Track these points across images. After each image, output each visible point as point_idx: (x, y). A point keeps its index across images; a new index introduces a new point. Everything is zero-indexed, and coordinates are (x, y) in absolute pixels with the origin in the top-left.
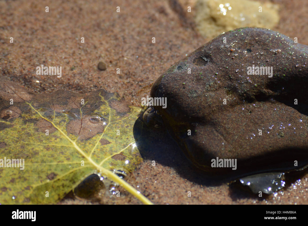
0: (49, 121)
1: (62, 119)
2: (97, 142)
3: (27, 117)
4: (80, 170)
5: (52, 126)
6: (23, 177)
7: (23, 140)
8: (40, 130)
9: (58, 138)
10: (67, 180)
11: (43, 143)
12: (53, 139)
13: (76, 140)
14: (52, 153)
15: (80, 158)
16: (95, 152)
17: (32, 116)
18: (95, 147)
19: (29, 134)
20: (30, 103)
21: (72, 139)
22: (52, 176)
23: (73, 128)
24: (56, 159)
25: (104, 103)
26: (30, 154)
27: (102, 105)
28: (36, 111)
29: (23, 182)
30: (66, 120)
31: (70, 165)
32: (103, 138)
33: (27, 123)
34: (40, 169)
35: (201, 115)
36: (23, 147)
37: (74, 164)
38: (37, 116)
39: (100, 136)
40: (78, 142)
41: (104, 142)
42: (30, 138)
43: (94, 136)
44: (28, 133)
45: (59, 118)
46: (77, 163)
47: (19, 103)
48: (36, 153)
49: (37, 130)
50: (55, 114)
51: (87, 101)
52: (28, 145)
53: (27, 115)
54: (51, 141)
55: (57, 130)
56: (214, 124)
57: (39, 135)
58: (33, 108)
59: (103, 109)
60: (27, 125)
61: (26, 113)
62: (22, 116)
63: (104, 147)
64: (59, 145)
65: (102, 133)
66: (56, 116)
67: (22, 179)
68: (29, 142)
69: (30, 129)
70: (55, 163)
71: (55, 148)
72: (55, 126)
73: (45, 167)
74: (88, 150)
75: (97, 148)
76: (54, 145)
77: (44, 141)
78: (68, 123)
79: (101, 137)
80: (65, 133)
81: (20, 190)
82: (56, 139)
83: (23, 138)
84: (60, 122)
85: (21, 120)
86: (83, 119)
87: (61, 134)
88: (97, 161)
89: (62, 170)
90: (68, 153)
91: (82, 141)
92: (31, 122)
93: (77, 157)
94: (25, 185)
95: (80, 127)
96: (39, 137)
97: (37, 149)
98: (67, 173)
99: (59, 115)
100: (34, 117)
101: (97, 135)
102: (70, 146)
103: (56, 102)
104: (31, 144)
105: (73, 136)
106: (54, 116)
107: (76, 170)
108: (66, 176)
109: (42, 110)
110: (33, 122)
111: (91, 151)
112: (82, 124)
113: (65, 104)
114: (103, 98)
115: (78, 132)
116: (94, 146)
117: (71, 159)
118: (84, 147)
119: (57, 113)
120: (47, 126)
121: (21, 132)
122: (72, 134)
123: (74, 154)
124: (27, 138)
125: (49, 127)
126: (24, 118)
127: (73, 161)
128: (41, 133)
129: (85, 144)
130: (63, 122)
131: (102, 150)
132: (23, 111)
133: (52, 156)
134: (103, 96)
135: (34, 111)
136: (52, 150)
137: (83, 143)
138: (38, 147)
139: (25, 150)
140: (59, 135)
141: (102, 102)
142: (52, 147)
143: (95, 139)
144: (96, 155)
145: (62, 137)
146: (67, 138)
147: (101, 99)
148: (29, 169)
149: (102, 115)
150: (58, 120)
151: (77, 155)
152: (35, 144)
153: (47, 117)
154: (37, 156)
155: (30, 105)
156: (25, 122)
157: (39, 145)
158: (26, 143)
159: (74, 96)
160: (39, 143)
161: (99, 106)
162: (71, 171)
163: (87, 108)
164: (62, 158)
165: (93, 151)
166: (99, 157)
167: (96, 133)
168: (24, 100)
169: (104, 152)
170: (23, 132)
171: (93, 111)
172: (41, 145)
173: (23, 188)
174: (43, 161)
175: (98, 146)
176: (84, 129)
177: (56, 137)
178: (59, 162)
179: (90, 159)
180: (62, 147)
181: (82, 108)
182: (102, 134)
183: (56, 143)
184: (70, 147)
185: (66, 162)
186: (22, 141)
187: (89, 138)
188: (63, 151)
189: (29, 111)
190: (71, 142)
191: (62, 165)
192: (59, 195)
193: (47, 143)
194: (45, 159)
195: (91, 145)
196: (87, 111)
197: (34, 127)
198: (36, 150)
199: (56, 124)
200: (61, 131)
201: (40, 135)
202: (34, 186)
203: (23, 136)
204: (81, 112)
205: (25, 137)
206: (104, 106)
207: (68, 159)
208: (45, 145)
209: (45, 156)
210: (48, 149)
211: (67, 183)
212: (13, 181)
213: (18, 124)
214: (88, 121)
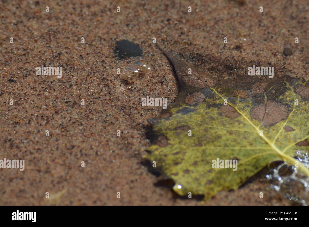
0: (232, 106)
1: (245, 104)
2: (280, 129)
3: (211, 102)
4: (262, 156)
5: (235, 111)
6: (206, 160)
7: (207, 124)
8: (223, 114)
9: (241, 123)
10: (249, 165)
11: (226, 127)
12: (237, 124)
13: (259, 126)
14: (235, 138)
15: (263, 144)
16: (278, 138)
17: (216, 100)
18: (279, 134)
19: (212, 119)
20: (214, 88)
21: (255, 125)
23: (256, 114)
24: (238, 143)
25: (289, 89)
26: (213, 138)
27: (287, 91)
28: (220, 95)
29: (205, 165)
30: (250, 105)
31: (253, 150)
32: (287, 125)
33: (211, 108)
34: (223, 153)
36: (206, 130)
37: (257, 150)
38: (221, 101)
39: (284, 122)
40: (261, 128)
41: (288, 129)
42: (213, 121)
43: (278, 122)
44: (212, 117)
45: (243, 103)
46: (260, 149)
47: (203, 88)
48: (219, 137)
49: (220, 114)
50: (239, 99)
51: (272, 86)
52: (211, 128)
53: (211, 100)
54: (234, 126)
55: (240, 115)
57: (222, 120)
58: (217, 92)
59: (288, 95)
60: (211, 109)
61: (210, 98)
62: (206, 101)
63: (288, 134)
64: (242, 130)
65: (286, 119)
66: (240, 101)
67: (205, 162)
68: (213, 125)
69: (214, 113)
70: (237, 148)
71: (238, 133)
72: (239, 111)
73: (227, 151)
74: (272, 136)
75: (281, 135)
76: (237, 129)
77: (227, 126)
78: (252, 109)
79: (285, 124)
80: (249, 118)
81: (202, 173)
82: (239, 124)
83: (206, 122)
84: (244, 107)
85: (205, 105)
86: (267, 104)
87: (244, 119)
88: (281, 148)
89: (244, 155)
90: (251, 138)
91: (266, 126)
92: (215, 107)
93: (260, 142)
94: (207, 168)
95: (264, 113)
96: (222, 121)
97: (220, 132)
98: (250, 159)
99: (243, 100)
100: (218, 102)
101: (281, 121)
102: (253, 131)
103: (240, 87)
104: (214, 128)
105: (256, 122)
106: (238, 102)
107: (259, 156)
108: (249, 161)
109: (226, 95)
110: (217, 107)
111: (274, 138)
112: (267, 110)
113: (249, 89)
114: (288, 84)
115: (262, 118)
116: (278, 132)
117: (254, 145)
118: (267, 133)
119: (241, 98)
120: (231, 111)
121: (205, 116)
122: (255, 119)
123: (257, 140)
124: (210, 122)
125: (233, 112)
126: (208, 102)
127: (256, 146)
128: (224, 117)
129: (269, 130)
130: (247, 108)
131: (285, 137)
132: (207, 96)
133: (235, 140)
134: (288, 82)
135: (218, 96)
136: (235, 134)
137: (267, 129)
138: (222, 131)
139: (208, 134)
140: (242, 120)
141: (286, 88)
142: (235, 132)
143: (279, 126)
144: (280, 142)
145: (245, 122)
146: (250, 124)
147: (286, 85)
148: (212, 152)
149: (287, 101)
150: (242, 105)
151: (260, 141)
152: (218, 127)
153: (231, 102)
154: (220, 140)
155: (214, 90)
156: (209, 107)
157: (222, 129)
158: (210, 126)
159: (258, 82)
160: (222, 127)
161: (284, 92)
162: (254, 157)
163: (272, 94)
164: (245, 143)
165: (276, 138)
166: (282, 144)
167: (280, 119)
168: (208, 86)
169: (287, 139)
170: (207, 116)
171: (277, 97)
172: (224, 129)
173: (206, 171)
174: (226, 145)
175: (281, 132)
176: (268, 114)
177: (239, 122)
178: (242, 147)
179: (273, 145)
180: (245, 132)
181: (267, 93)
182: (286, 121)
183: (239, 128)
184: (253, 133)
185: (248, 148)
186: (205, 125)
187: (272, 125)
188: (246, 136)
189: (212, 96)
190: (254, 128)
191: (245, 150)
192: (241, 178)
193: (231, 127)
194: (228, 143)
195: (274, 132)
196: (272, 96)
197: (217, 112)
198: (219, 134)
199: (240, 109)
200: (245, 116)
201: (224, 119)
203: (206, 120)
204: (266, 97)
205: (208, 121)
206: (289, 92)
207: (251, 145)
208: (228, 129)
209: (227, 140)
210: (231, 133)
211: (250, 168)
212: (195, 164)
213: (202, 108)
214: (272, 107)
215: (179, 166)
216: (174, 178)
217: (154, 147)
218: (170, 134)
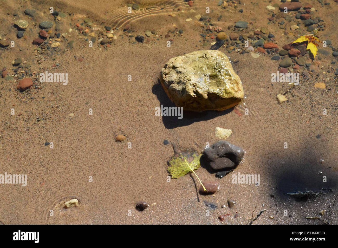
17: (181, 156)
21: (187, 162)
22: (183, 171)
30: (187, 158)
33: (180, 158)
35: (211, 160)
37: (187, 168)
41: (193, 163)
47: (178, 153)
48: (180, 165)
52: (179, 163)
56: (214, 162)
58: (181, 154)
62: (179, 156)
64: (185, 164)
67: (178, 171)
74: (190, 165)
82: (184, 162)
95: (189, 159)
96: (182, 161)
99: (186, 156)
102: (187, 164)
115: (189, 161)
120: (183, 159)
123: (187, 166)
124: (179, 161)
137: (189, 163)
150: (185, 158)
153: (183, 157)
162: (186, 170)
167: (192, 161)
168: (180, 152)
169: (193, 165)
174: (182, 167)
178: (185, 168)
179: (190, 167)
200: (186, 160)
202: (180, 173)
204: (190, 155)
210: (183, 164)
211: (186, 172)
212: (176, 171)
213: (178, 158)
214: (191, 158)
215: (173, 172)
216: (172, 175)
217: (169, 167)
218: (172, 164)
